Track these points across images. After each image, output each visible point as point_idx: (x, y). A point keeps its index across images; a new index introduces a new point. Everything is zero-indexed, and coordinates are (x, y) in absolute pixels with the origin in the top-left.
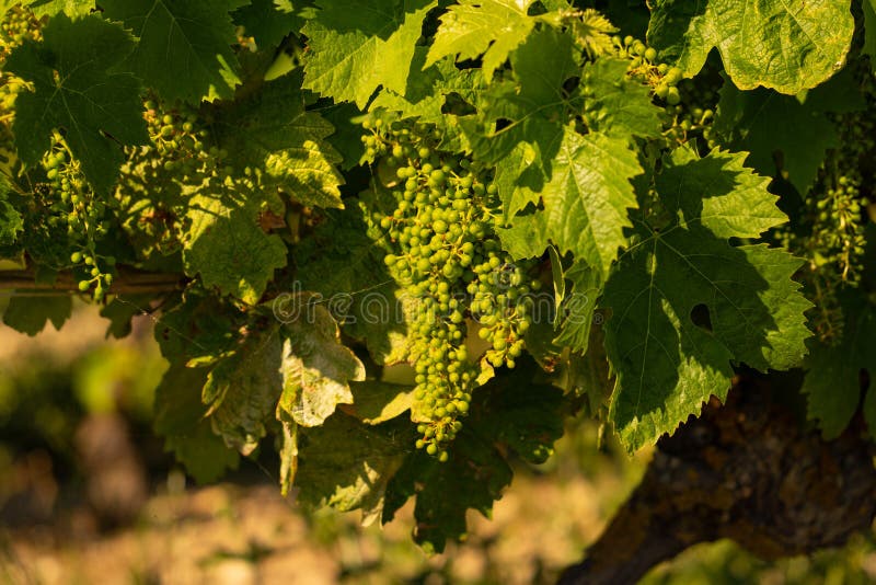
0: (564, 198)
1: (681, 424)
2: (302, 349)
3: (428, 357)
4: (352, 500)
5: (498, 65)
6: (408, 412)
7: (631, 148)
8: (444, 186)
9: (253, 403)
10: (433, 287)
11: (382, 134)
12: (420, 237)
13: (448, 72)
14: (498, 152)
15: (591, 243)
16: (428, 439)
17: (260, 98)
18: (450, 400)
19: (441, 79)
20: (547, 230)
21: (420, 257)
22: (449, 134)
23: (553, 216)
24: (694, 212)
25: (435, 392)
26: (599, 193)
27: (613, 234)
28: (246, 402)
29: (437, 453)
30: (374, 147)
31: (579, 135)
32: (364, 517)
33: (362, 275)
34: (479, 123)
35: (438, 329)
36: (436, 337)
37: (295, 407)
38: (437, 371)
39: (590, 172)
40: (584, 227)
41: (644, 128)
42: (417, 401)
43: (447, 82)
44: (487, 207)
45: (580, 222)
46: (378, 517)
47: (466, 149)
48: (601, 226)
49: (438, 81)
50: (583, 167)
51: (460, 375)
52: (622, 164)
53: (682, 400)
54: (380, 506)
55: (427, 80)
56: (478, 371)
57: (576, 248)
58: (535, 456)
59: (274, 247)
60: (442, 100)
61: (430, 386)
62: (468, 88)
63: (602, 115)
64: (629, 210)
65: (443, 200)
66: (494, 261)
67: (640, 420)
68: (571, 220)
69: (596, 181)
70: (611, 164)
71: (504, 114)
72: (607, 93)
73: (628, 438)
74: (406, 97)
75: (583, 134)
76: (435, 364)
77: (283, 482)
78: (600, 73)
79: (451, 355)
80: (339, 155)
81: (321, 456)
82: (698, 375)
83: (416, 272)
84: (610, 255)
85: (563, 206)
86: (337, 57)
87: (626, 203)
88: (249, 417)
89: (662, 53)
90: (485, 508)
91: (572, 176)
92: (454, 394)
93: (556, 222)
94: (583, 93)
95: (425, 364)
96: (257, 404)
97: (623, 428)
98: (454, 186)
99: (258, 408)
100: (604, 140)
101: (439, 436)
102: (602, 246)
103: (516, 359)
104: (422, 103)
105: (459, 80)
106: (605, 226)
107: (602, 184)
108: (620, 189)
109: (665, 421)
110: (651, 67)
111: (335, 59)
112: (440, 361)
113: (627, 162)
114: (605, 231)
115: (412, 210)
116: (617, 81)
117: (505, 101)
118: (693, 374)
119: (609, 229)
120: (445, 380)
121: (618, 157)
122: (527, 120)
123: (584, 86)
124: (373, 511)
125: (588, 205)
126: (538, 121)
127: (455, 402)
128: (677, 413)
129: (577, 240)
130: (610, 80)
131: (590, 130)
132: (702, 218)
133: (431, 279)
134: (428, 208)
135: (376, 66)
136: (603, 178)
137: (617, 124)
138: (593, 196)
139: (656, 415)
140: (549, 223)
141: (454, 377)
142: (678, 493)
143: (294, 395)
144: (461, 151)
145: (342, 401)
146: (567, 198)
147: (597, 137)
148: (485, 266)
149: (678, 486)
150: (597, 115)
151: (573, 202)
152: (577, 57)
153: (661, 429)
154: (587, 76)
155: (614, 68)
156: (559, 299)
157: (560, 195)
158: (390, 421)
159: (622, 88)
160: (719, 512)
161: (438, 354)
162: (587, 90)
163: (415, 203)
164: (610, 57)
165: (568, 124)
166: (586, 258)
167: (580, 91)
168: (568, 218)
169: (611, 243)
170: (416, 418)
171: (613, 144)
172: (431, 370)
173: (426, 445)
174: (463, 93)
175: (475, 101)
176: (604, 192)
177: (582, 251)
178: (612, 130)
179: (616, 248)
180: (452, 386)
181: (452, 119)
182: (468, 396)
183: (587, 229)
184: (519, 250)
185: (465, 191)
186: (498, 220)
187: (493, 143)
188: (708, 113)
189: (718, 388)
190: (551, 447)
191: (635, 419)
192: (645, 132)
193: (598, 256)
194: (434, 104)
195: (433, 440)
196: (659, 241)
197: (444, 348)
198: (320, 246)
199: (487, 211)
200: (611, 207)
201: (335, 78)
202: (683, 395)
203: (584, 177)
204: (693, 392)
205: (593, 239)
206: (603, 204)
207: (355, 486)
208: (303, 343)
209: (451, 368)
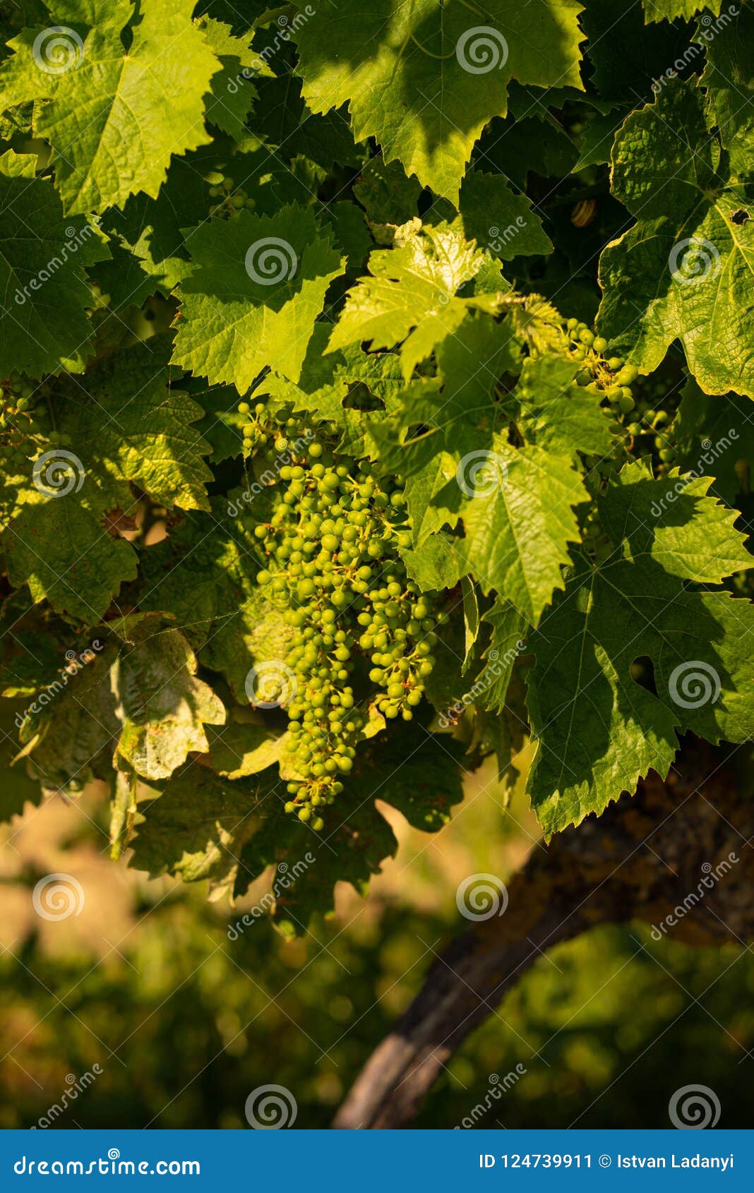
0: (490, 524)
1: (612, 802)
2: (147, 680)
3: (304, 700)
4: (198, 867)
5: (420, 360)
6: (276, 766)
7: (575, 468)
8: (338, 492)
9: (80, 741)
10: (316, 615)
11: (262, 422)
12: (302, 551)
13: (353, 356)
14: (412, 464)
15: (521, 581)
16: (300, 802)
17: (112, 368)
18: (329, 755)
19: (344, 364)
20: (468, 563)
21: (301, 577)
22: (350, 434)
23: (475, 546)
24: (644, 543)
25: (313, 746)
26: (533, 520)
27: (547, 572)
28: (72, 741)
29: (310, 821)
30: (252, 438)
31: (513, 447)
32: (211, 889)
33: (226, 592)
34: (393, 429)
35: (319, 666)
36: (317, 675)
37: (137, 754)
38: (315, 717)
39: (523, 494)
40: (513, 562)
41: (591, 443)
42: (287, 753)
43: (350, 368)
44: (390, 521)
45: (508, 555)
46: (229, 891)
47: (371, 454)
48: (534, 562)
49: (339, 366)
50: (515, 487)
51: (344, 724)
52: (564, 487)
53: (614, 774)
54: (232, 876)
55: (326, 364)
56: (366, 720)
57: (502, 587)
58: (427, 823)
59: (122, 555)
60: (344, 391)
61: (306, 737)
62: (376, 376)
63: (541, 424)
64: (570, 544)
65: (336, 510)
66: (393, 587)
67: (561, 794)
68: (497, 551)
69: (531, 506)
70: (551, 486)
71: (423, 418)
72: (549, 399)
73: (547, 817)
74: (300, 385)
75: (517, 447)
76: (313, 708)
77: (113, 842)
78: (542, 373)
79: (334, 699)
80: (209, 445)
81: (162, 812)
82: (635, 743)
83: (295, 595)
84: (544, 597)
85: (488, 533)
86: (215, 327)
87: (567, 535)
88: (75, 759)
89: (614, 342)
90: (360, 881)
91: (501, 497)
92: (334, 746)
93: (479, 554)
94: (518, 396)
95: (301, 707)
96: (85, 744)
97: (541, 803)
98: (350, 494)
99: (87, 748)
100: (543, 456)
101: (315, 800)
102: (533, 585)
103: (413, 709)
104: (319, 393)
105: (365, 366)
106: (538, 562)
107: (538, 509)
108: (560, 519)
109: (592, 797)
110: (599, 360)
111: (212, 329)
112: (320, 706)
113: (570, 484)
114: (539, 568)
115: (292, 515)
116: (564, 384)
117: (425, 402)
118: (630, 742)
119: (543, 566)
120: (325, 730)
121: (559, 478)
122: (449, 425)
123: (521, 388)
124: (223, 881)
125: (519, 533)
126: (463, 427)
127: (336, 758)
128: (608, 788)
129: (503, 576)
130: (554, 384)
131: (526, 442)
132: (653, 554)
133: (313, 604)
134: (315, 517)
135: (263, 341)
136: (539, 503)
137: (559, 437)
138: (525, 523)
139: (582, 790)
140: (471, 554)
141: (335, 727)
142: (589, 866)
143: (137, 739)
144: (365, 455)
145: (195, 749)
146: (494, 524)
147: (535, 451)
148: (382, 593)
149: (589, 857)
150: (535, 423)
151: (501, 530)
152: (515, 351)
153: (587, 808)
154: (526, 376)
155: (561, 369)
156: (471, 639)
157: (487, 521)
158: (253, 776)
159: (568, 394)
160: (637, 889)
161: (318, 698)
162: (525, 393)
163: (297, 507)
164: (555, 355)
165: (499, 433)
166: (513, 599)
167: (516, 393)
168: (494, 549)
169: (545, 583)
170: (286, 773)
171: (554, 462)
172: (307, 716)
173: (297, 810)
174: (370, 382)
175: (383, 394)
176: (540, 520)
177: (509, 591)
178: (553, 443)
179: (551, 591)
180: (332, 737)
181: (355, 416)
182: (352, 751)
183: (516, 563)
184: (428, 579)
185: (364, 501)
186: (403, 539)
187: (407, 453)
188: (661, 415)
189: (659, 761)
190: (448, 814)
191: (556, 793)
192: (593, 448)
193: (529, 598)
194: (334, 395)
195: (307, 804)
196: (597, 576)
197: (325, 690)
198: (175, 553)
199: (389, 526)
200: (547, 539)
201: (211, 352)
202: (615, 767)
203: (516, 500)
204: (629, 763)
205: (523, 576)
206: (537, 535)
207: (204, 852)
208: (149, 673)
209: (332, 715)
